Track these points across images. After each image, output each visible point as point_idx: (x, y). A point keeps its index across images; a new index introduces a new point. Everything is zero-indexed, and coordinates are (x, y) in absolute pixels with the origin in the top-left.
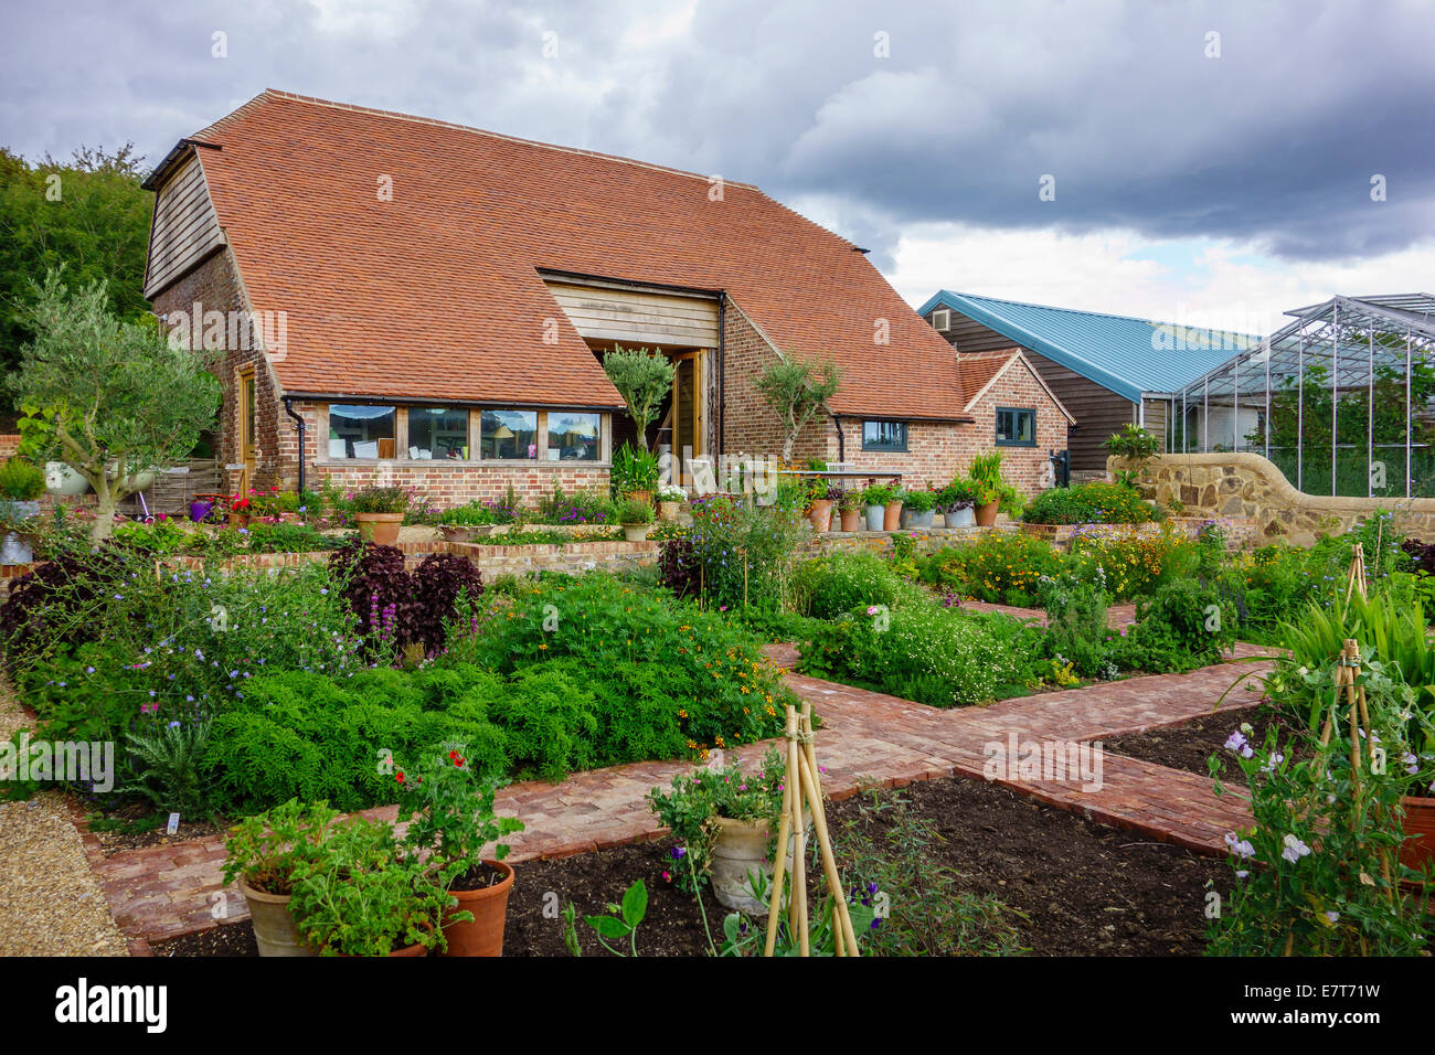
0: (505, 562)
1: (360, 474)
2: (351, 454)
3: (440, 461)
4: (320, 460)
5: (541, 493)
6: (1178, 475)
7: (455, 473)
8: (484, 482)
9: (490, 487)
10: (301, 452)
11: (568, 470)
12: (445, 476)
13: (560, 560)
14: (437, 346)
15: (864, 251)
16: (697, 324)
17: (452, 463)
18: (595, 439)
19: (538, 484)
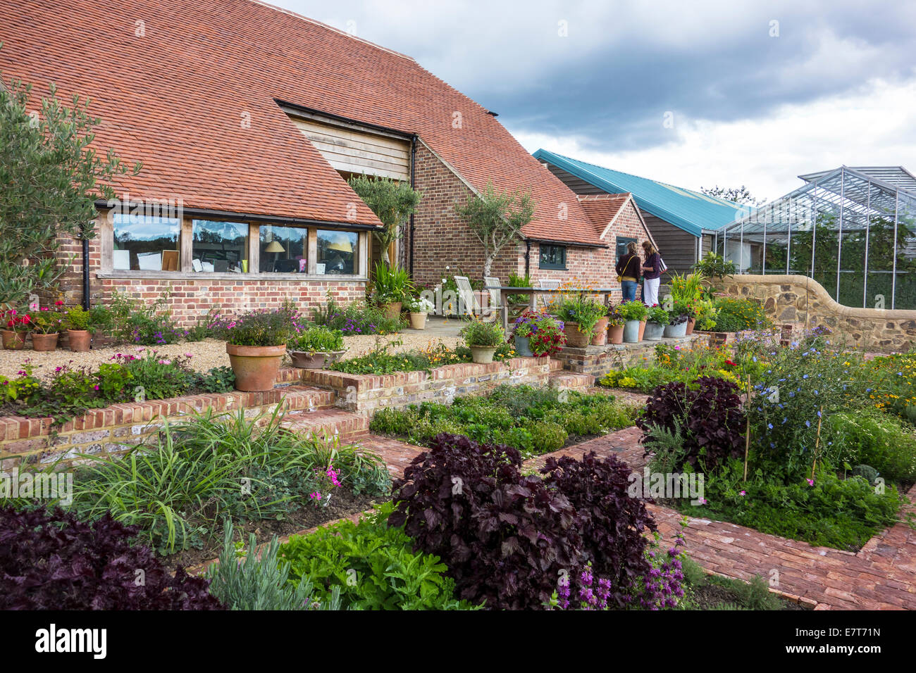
0: (381, 393)
1: (145, 287)
2: (134, 265)
3: (223, 274)
4: (103, 271)
5: (310, 304)
6: (745, 290)
7: (236, 285)
8: (262, 294)
9: (267, 300)
10: (85, 262)
11: (333, 283)
12: (227, 289)
13: (428, 388)
14: (210, 161)
15: (495, 115)
16: (394, 161)
17: (233, 276)
18: (352, 254)
19: (308, 296)
